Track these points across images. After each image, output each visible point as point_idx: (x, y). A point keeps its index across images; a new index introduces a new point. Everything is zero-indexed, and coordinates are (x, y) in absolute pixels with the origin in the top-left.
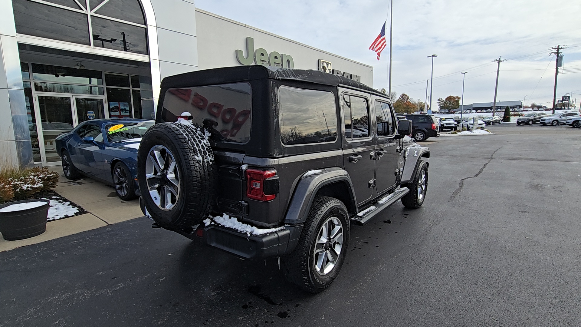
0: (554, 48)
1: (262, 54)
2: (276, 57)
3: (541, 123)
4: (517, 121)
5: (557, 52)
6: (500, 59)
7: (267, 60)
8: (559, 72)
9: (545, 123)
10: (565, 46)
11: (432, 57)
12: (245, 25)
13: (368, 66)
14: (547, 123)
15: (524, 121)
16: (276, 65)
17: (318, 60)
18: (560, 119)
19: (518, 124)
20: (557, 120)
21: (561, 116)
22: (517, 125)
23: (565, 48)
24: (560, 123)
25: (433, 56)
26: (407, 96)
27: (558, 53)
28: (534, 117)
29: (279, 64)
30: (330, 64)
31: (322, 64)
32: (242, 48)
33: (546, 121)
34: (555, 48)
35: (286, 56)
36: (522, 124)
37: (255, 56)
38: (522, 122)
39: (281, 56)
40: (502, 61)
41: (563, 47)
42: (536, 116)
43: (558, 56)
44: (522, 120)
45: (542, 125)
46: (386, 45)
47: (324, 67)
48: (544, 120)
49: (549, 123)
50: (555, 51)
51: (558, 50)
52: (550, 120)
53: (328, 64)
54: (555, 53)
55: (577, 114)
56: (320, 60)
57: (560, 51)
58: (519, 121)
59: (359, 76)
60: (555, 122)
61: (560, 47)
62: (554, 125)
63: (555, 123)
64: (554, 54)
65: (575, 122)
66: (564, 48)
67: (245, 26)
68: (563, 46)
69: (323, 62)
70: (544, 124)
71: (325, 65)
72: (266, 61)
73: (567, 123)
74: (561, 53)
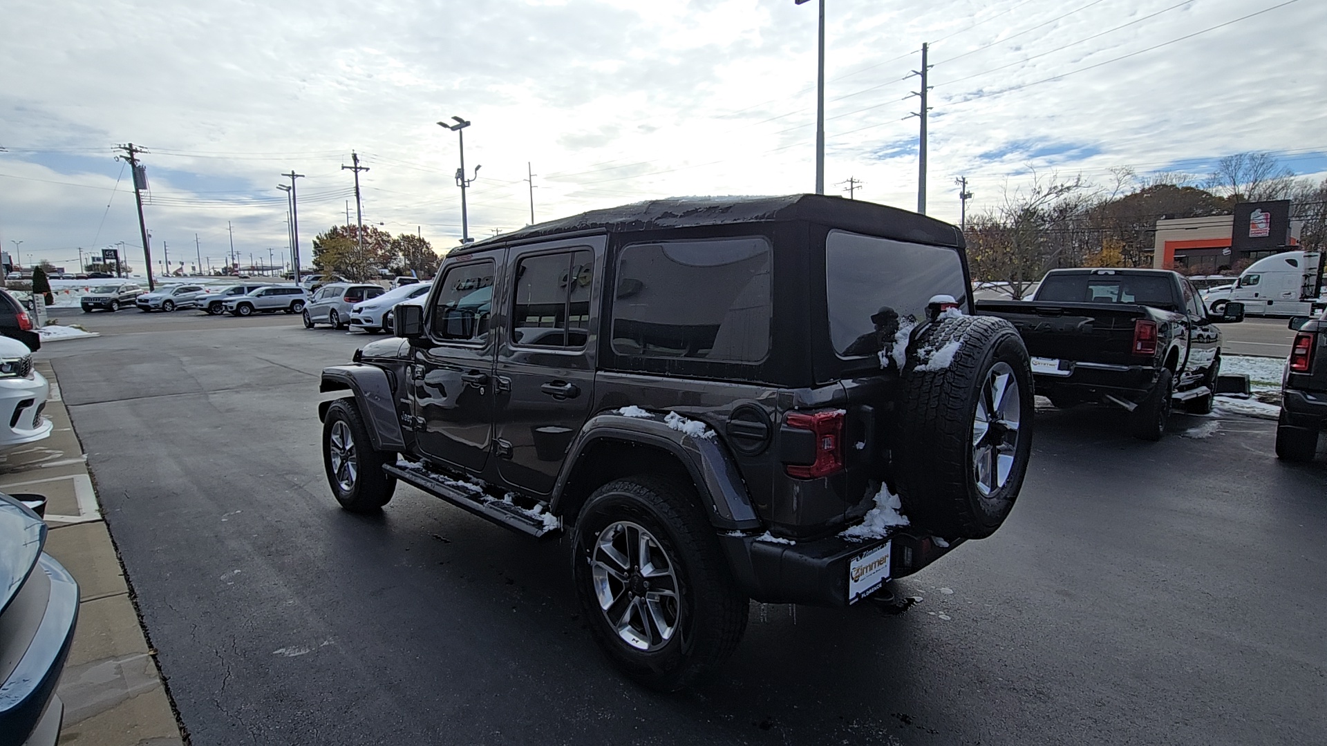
0: (122, 146)
3: (139, 307)
4: (82, 303)
8: (144, 201)
9: (148, 306)
10: (143, 147)
14: (153, 306)
15: (100, 304)
18: (175, 297)
19: (84, 309)
20: (170, 301)
21: (176, 291)
22: (84, 312)
23: (144, 152)
24: (176, 306)
27: (132, 161)
28: (119, 294)
33: (150, 303)
34: (126, 148)
36: (94, 310)
38: (96, 306)
41: (139, 149)
42: (123, 292)
43: (134, 166)
44: (95, 302)
45: (141, 310)
48: (147, 301)
49: (157, 306)
50: (126, 154)
51: (131, 154)
52: (157, 300)
54: (127, 159)
55: (200, 289)
58: (87, 303)
60: (168, 303)
61: (134, 148)
62: (167, 310)
63: (168, 306)
64: (124, 159)
65: (212, 303)
66: (141, 152)
68: (140, 147)
70: (146, 309)
73: (199, 307)
74: (139, 161)
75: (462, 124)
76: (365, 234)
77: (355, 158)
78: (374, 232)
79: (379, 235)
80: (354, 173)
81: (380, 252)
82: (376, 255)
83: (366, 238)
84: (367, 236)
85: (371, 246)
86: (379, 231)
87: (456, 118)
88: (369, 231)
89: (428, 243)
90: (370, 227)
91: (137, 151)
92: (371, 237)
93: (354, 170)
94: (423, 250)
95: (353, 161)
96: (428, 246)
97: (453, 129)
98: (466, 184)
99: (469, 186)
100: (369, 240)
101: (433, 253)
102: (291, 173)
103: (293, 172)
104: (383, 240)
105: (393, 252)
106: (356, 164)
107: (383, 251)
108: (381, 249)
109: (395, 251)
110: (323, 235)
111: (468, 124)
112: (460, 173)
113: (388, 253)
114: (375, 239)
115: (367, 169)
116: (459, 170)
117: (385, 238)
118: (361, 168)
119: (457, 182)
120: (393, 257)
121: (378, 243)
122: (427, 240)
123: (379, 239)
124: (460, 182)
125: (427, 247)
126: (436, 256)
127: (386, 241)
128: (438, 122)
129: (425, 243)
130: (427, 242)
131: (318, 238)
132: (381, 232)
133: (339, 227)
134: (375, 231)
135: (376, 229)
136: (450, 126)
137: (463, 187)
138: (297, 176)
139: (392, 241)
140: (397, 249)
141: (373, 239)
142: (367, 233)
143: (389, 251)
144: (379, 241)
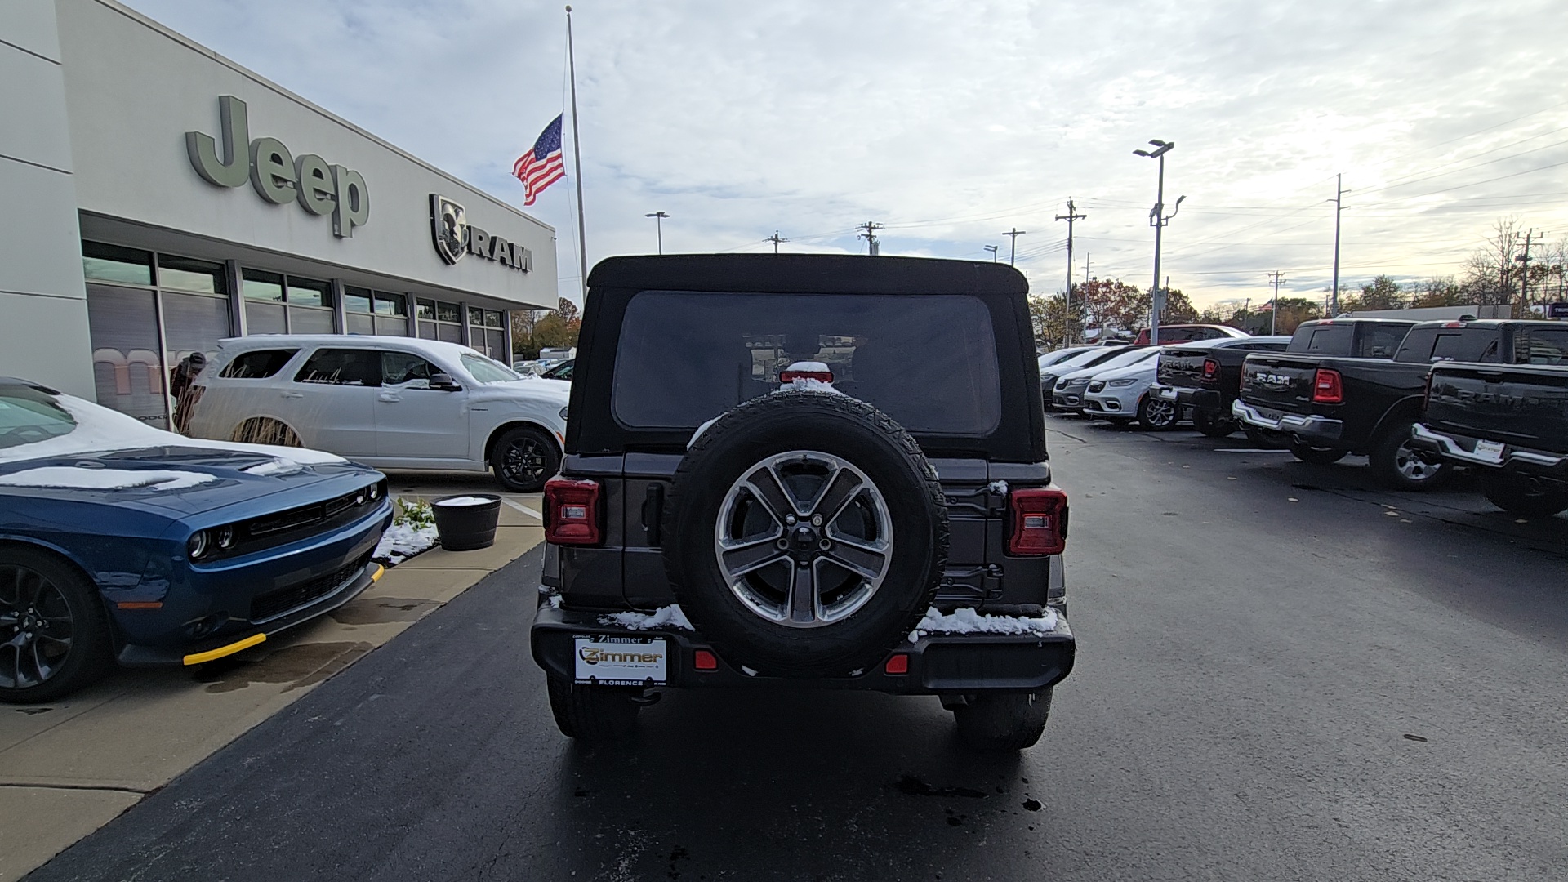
1: (276, 158)
2: (317, 173)
5: (868, 233)
6: (776, 236)
7: (292, 178)
11: (657, 217)
12: (215, 54)
13: (545, 226)
16: (318, 197)
17: (431, 197)
25: (660, 214)
26: (571, 303)
27: (870, 237)
29: (325, 194)
30: (461, 209)
31: (443, 206)
32: (208, 126)
34: (866, 227)
35: (347, 173)
37: (254, 160)
39: (333, 170)
40: (780, 241)
41: (876, 226)
43: (871, 242)
46: (563, 174)
47: (448, 218)
50: (866, 232)
51: (870, 231)
53: (457, 209)
54: (867, 236)
56: (435, 197)
57: (874, 233)
59: (529, 249)
61: (873, 226)
64: (864, 237)
66: (878, 228)
67: (215, 58)
69: (445, 203)
71: (450, 210)
72: (286, 181)
74: (875, 237)
75: (1164, 147)
76: (1108, 290)
77: (1071, 207)
78: (1119, 287)
79: (1124, 290)
80: (1068, 223)
81: (1123, 311)
82: (1119, 314)
83: (1108, 294)
84: (1109, 292)
85: (1113, 304)
86: (1124, 285)
87: (1154, 142)
88: (1113, 286)
89: (1186, 297)
90: (1115, 282)
91: (875, 228)
92: (1115, 293)
93: (1069, 219)
94: (1178, 305)
95: (1069, 210)
96: (1185, 300)
97: (1153, 156)
98: (1164, 222)
99: (1167, 225)
100: (1112, 298)
101: (1191, 308)
102: (1012, 231)
103: (1014, 230)
104: (1128, 296)
105: (1139, 309)
106: (1071, 212)
107: (1127, 309)
108: (1125, 307)
109: (1143, 309)
110: (1061, 295)
111: (1170, 146)
112: (1158, 209)
113: (1132, 312)
114: (1119, 296)
115: (1084, 217)
116: (1156, 205)
117: (1131, 293)
118: (1077, 217)
119: (1151, 221)
120: (1139, 316)
121: (1122, 300)
122: (1184, 293)
123: (1124, 295)
124: (1155, 219)
125: (1184, 302)
126: (1195, 312)
127: (1131, 297)
128: (1134, 150)
129: (1181, 296)
130: (1185, 295)
131: (1055, 297)
132: (1127, 287)
133: (1079, 285)
134: (1120, 285)
135: (1121, 284)
136: (1150, 153)
137: (1159, 226)
138: (1018, 233)
139: (1139, 297)
140: (1145, 307)
141: (1117, 295)
142: (1111, 289)
143: (1134, 309)
144: (1123, 297)
